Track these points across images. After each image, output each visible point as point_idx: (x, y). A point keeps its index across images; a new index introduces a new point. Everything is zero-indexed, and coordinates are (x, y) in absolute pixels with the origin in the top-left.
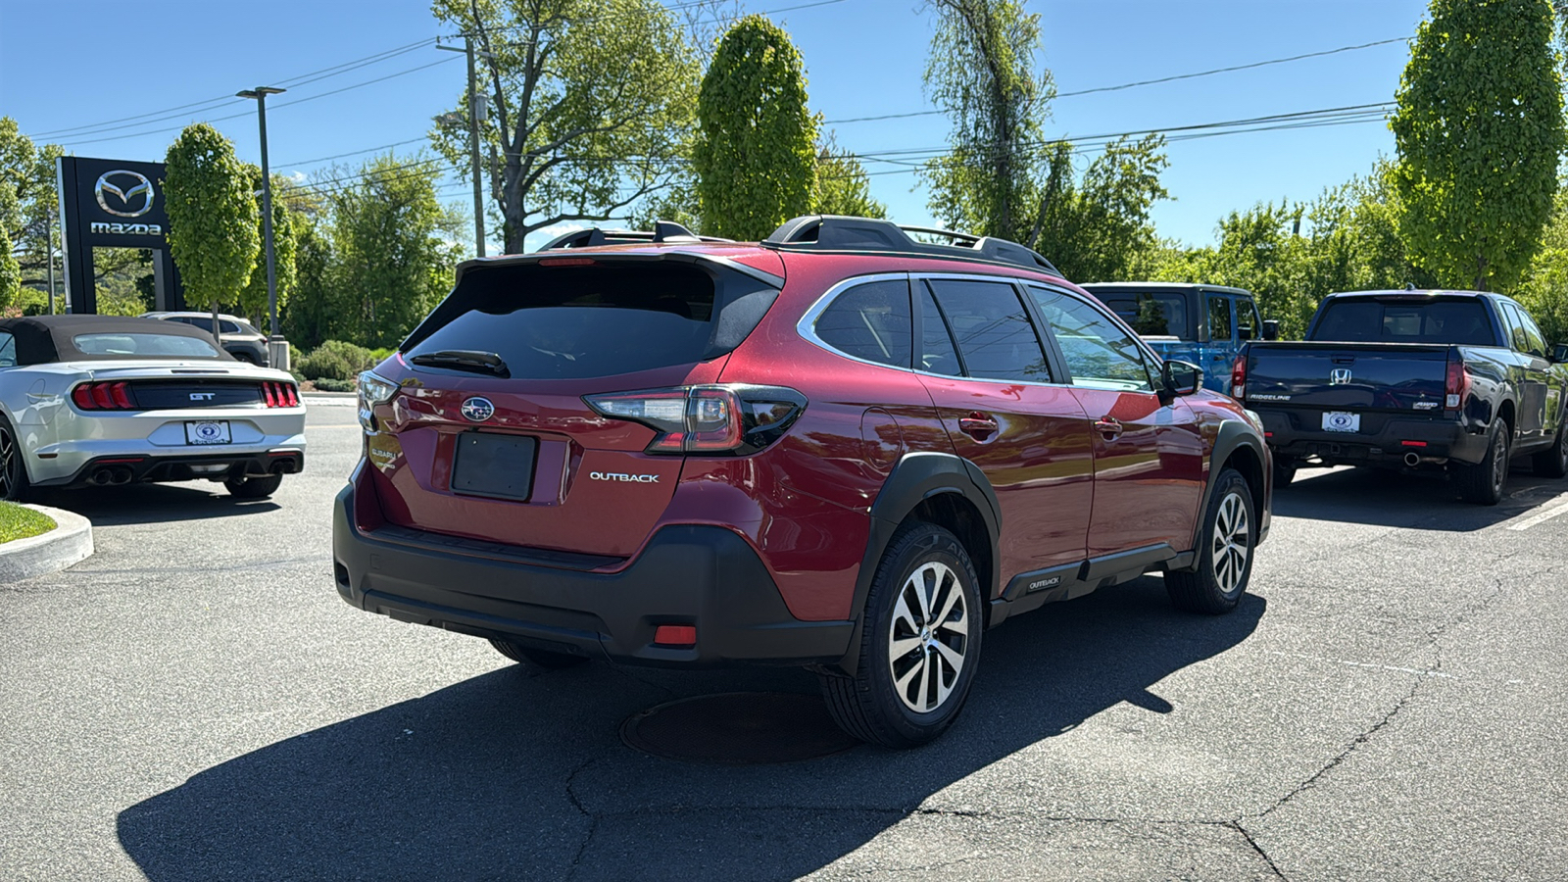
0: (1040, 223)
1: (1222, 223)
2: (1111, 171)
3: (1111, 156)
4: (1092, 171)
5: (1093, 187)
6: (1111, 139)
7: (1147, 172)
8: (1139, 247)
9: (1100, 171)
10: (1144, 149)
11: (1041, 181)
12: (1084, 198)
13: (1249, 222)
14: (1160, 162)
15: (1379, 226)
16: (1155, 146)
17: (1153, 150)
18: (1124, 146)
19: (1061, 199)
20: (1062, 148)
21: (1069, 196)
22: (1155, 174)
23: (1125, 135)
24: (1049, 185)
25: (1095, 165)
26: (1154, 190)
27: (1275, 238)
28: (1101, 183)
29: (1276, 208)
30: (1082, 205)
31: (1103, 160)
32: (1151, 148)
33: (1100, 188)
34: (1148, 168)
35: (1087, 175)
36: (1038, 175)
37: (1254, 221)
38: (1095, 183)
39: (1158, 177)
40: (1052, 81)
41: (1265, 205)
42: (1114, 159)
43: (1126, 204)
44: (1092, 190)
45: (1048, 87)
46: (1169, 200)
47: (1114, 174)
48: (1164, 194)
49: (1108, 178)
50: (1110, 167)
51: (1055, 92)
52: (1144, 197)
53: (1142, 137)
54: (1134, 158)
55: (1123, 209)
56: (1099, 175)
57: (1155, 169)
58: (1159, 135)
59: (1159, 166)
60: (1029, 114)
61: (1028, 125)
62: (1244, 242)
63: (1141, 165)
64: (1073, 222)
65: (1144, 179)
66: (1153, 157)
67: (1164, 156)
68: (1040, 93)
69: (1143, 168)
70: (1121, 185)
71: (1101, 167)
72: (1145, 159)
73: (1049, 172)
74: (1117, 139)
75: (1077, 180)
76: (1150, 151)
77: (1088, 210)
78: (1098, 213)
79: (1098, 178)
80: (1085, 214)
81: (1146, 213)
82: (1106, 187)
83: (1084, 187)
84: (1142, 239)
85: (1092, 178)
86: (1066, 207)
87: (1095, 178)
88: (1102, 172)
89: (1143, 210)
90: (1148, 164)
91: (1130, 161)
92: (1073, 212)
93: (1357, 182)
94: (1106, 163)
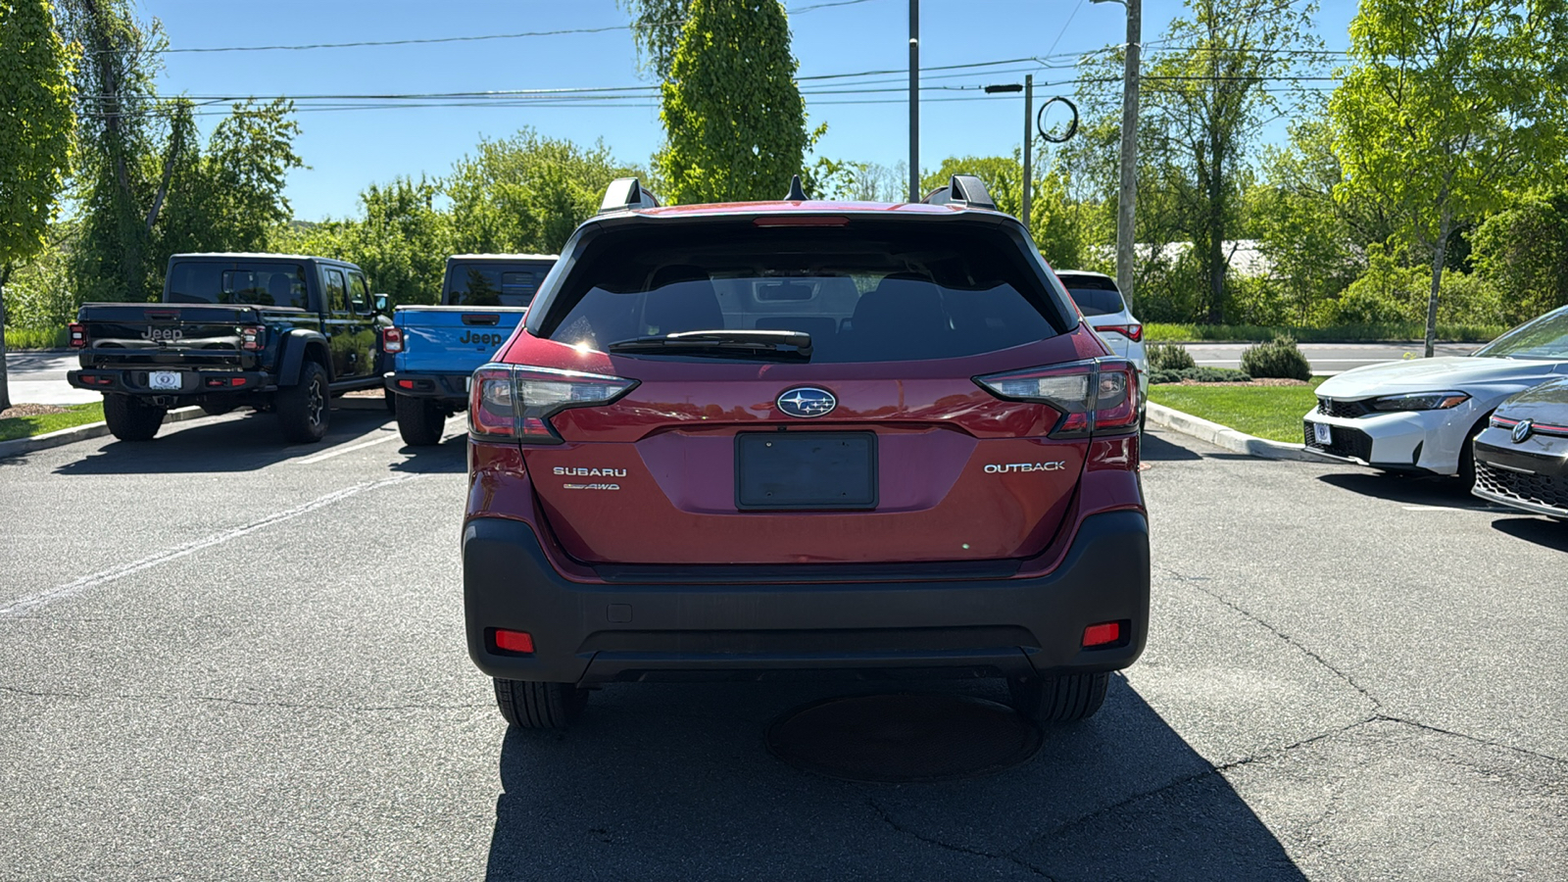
0: (165, 186)
1: (363, 196)
2: (240, 134)
3: (239, 117)
4: (219, 133)
5: (222, 150)
6: (238, 102)
7: (279, 138)
8: (278, 215)
9: (228, 133)
10: (272, 114)
11: (162, 140)
12: (213, 161)
13: (390, 193)
14: (291, 129)
15: (516, 207)
16: (284, 111)
17: (283, 115)
18: (252, 109)
19: (187, 161)
20: (183, 106)
21: (196, 159)
22: (288, 141)
23: (251, 99)
24: (171, 145)
25: (222, 126)
26: (288, 157)
27: (418, 213)
28: (230, 146)
29: (416, 184)
30: (210, 169)
31: (230, 122)
32: (280, 112)
33: (229, 151)
34: (280, 134)
35: (214, 136)
36: (157, 134)
37: (396, 192)
38: (224, 147)
39: (291, 143)
40: (163, 31)
41: (404, 179)
42: (241, 123)
43: (260, 170)
44: (220, 154)
45: (158, 36)
46: (304, 169)
47: (243, 138)
48: (299, 162)
49: (238, 141)
50: (239, 130)
51: (167, 44)
52: (277, 164)
53: (270, 102)
54: (265, 122)
55: (255, 176)
56: (227, 137)
57: (287, 135)
58: (288, 102)
59: (290, 132)
60: (136, 64)
61: (139, 76)
62: (390, 215)
63: (271, 131)
64: (205, 188)
65: (277, 145)
66: (284, 122)
67: (295, 123)
68: (148, 42)
69: (274, 133)
70: (255, 149)
71: (229, 129)
72: (275, 124)
73: (170, 131)
74: (244, 102)
75: (203, 141)
76: (280, 116)
77: (219, 175)
78: (231, 179)
79: (227, 141)
80: (216, 178)
81: (283, 181)
82: (236, 151)
83: (211, 150)
84: (280, 207)
85: (219, 141)
86: (194, 170)
87: (223, 141)
88: (231, 135)
89: (279, 178)
90: (279, 130)
91: (259, 125)
92: (203, 176)
93: (468, 161)
94: (234, 125)
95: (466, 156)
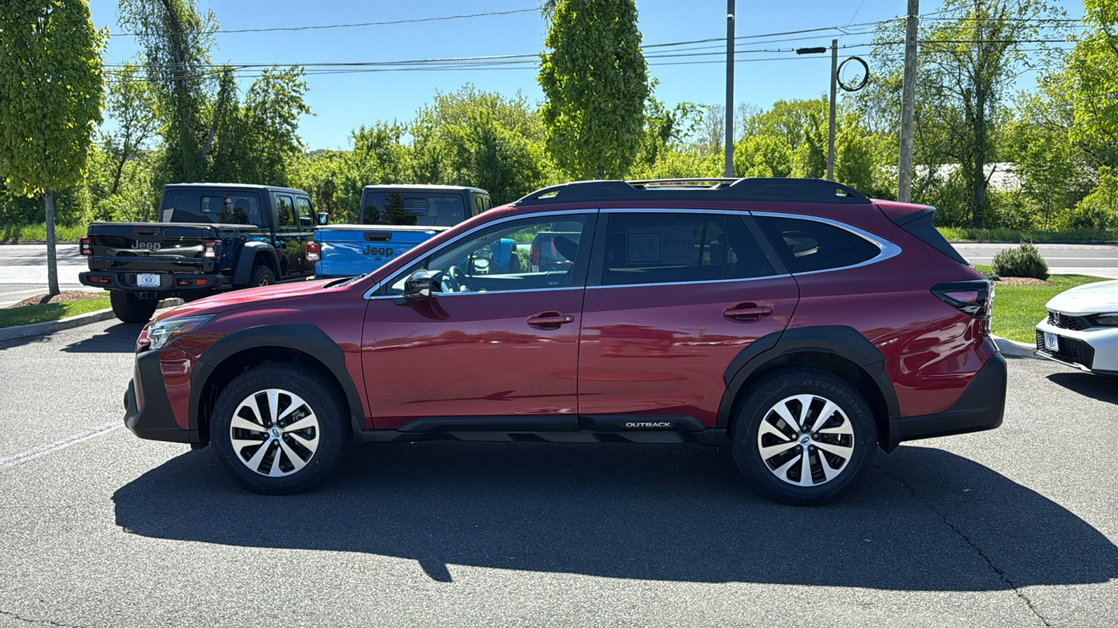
0: (215, 127)
1: (353, 133)
2: (267, 91)
3: (266, 79)
4: (252, 90)
5: (254, 102)
6: (266, 68)
7: (293, 94)
8: (293, 149)
9: (259, 90)
10: (290, 76)
11: (213, 95)
12: (248, 109)
13: (371, 134)
14: (302, 87)
15: (457, 142)
16: (298, 75)
17: (297, 77)
18: (276, 73)
19: (230, 110)
20: (227, 70)
21: (236, 109)
22: (300, 96)
23: (276, 66)
24: (220, 98)
25: (254, 85)
26: (301, 107)
27: (389, 147)
28: (260, 99)
29: (391, 126)
30: (246, 116)
31: (260, 82)
32: (295, 76)
33: (259, 103)
34: (294, 91)
35: (249, 92)
36: (210, 91)
37: (376, 131)
38: (256, 100)
39: (302, 97)
40: (215, 19)
41: (383, 123)
42: (268, 83)
43: (281, 116)
44: (253, 105)
45: (212, 23)
46: (311, 115)
47: (269, 93)
48: (307, 111)
49: (266, 96)
50: (266, 88)
51: (218, 27)
52: (292, 112)
53: (288, 68)
54: (284, 82)
55: (278, 120)
56: (258, 93)
57: (299, 92)
58: (300, 68)
59: (302, 90)
60: (198, 42)
61: (199, 50)
62: (369, 148)
63: (288, 89)
64: (242, 128)
65: (292, 99)
66: (297, 82)
67: (305, 83)
68: (205, 27)
69: (290, 90)
70: (276, 102)
71: (259, 87)
72: (291, 84)
73: (218, 89)
74: (270, 68)
75: (242, 97)
76: (295, 78)
77: (252, 120)
78: (262, 122)
79: (258, 95)
80: (250, 122)
81: (297, 124)
82: (264, 103)
83: (247, 102)
84: (295, 143)
85: (253, 95)
86: (235, 116)
87: (255, 95)
88: (261, 91)
89: (294, 122)
90: (294, 88)
91: (280, 84)
92: (241, 120)
93: (427, 109)
94: (263, 85)
95: (426, 104)
